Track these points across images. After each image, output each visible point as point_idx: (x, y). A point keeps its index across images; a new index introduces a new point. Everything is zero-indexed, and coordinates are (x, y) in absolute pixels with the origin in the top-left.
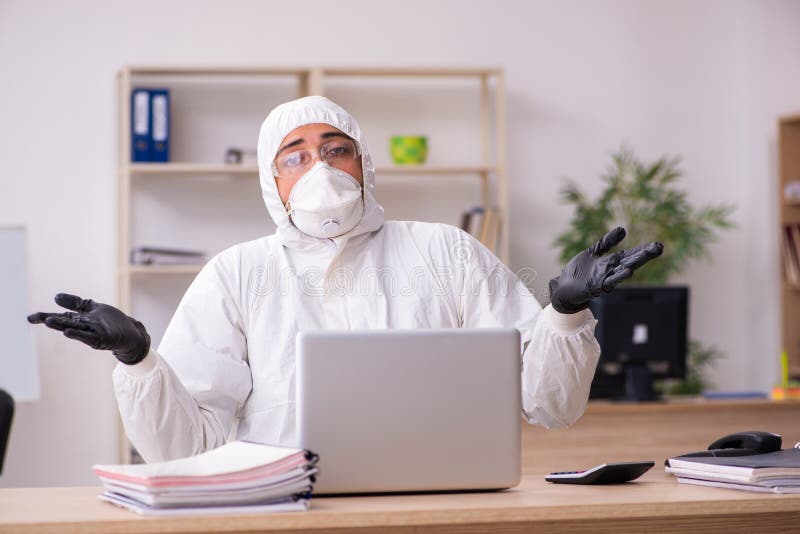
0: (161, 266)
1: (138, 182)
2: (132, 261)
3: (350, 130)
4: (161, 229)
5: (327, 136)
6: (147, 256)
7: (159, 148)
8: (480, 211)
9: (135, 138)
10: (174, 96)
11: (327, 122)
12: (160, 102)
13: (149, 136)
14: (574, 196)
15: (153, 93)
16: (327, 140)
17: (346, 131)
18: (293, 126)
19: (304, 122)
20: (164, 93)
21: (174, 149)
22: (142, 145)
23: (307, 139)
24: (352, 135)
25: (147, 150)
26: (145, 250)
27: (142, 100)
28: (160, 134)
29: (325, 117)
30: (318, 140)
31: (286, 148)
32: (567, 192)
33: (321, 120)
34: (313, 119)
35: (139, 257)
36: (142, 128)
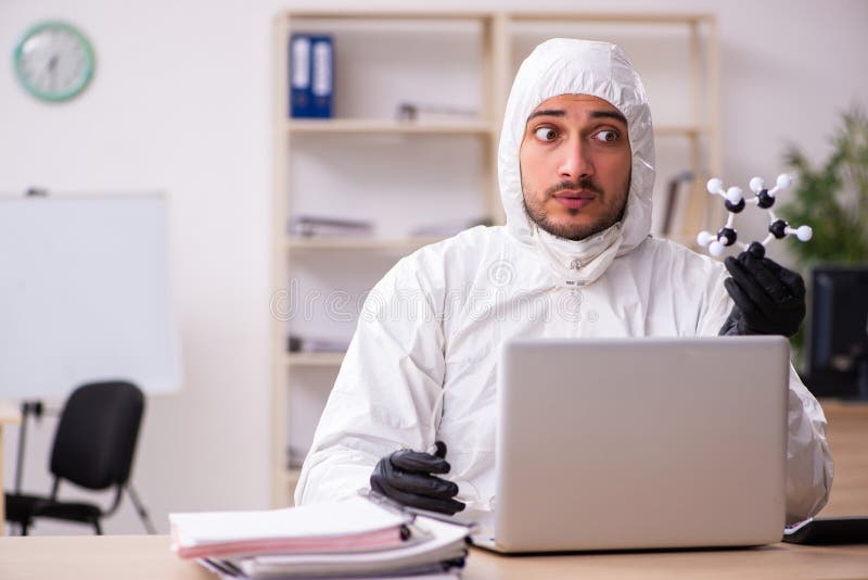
0: (325, 238)
1: (297, 142)
2: (290, 231)
4: (325, 196)
5: (598, 115)
6: (307, 228)
7: (321, 103)
8: (689, 177)
9: (295, 92)
10: (338, 44)
12: (322, 51)
13: (308, 91)
14: (796, 161)
15: (314, 40)
20: (328, 40)
21: (339, 104)
22: (302, 100)
25: (307, 104)
26: (306, 221)
27: (301, 48)
28: (322, 87)
30: (585, 117)
31: (541, 114)
32: (789, 156)
33: (599, 93)
35: (299, 228)
36: (301, 80)
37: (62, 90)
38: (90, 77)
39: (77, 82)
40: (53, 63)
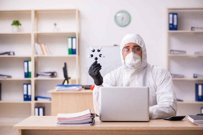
1: (170, 35)
3: (140, 45)
5: (134, 46)
7: (175, 27)
9: (170, 24)
10: (179, 15)
11: (135, 43)
12: (175, 16)
13: (173, 24)
15: (173, 14)
16: (134, 47)
17: (139, 45)
18: (128, 43)
19: (130, 42)
20: (176, 14)
21: (179, 27)
23: (130, 46)
24: (141, 46)
25: (172, 27)
27: (171, 16)
28: (175, 24)
29: (135, 42)
30: (132, 47)
31: (125, 47)
33: (134, 42)
34: (132, 42)
36: (171, 22)
37: (124, 24)
38: (130, 22)
39: (127, 23)
40: (122, 19)
